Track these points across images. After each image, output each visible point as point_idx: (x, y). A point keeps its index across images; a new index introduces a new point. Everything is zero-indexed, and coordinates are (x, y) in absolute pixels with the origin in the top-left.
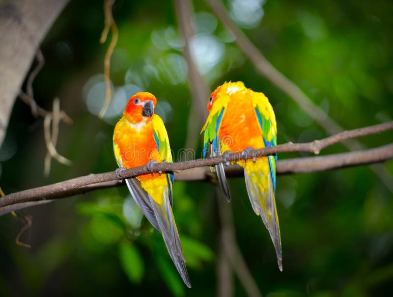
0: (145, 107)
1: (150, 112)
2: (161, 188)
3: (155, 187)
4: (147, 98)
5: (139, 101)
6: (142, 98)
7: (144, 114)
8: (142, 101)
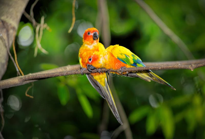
0: (94, 35)
1: (97, 37)
2: (103, 79)
3: (100, 79)
4: (94, 31)
5: (90, 33)
6: (92, 31)
7: (94, 39)
8: (92, 33)
